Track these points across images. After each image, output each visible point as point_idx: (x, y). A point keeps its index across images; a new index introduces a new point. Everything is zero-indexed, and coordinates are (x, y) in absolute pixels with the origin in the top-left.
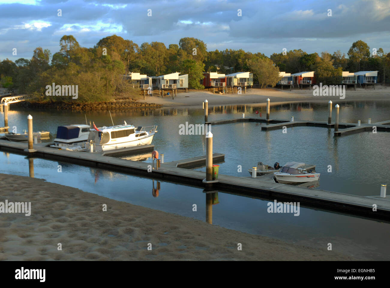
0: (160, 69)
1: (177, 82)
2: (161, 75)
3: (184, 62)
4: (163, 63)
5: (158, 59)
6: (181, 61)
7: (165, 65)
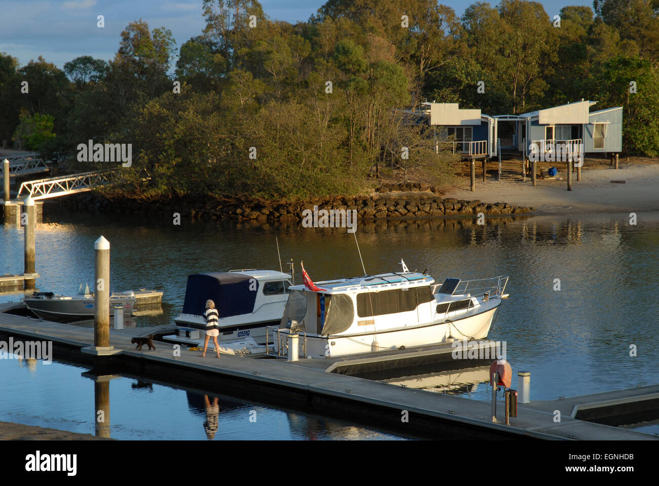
0: (528, 88)
1: (585, 133)
2: (528, 111)
3: (608, 65)
4: (537, 69)
5: (522, 56)
6: (599, 63)
7: (545, 78)
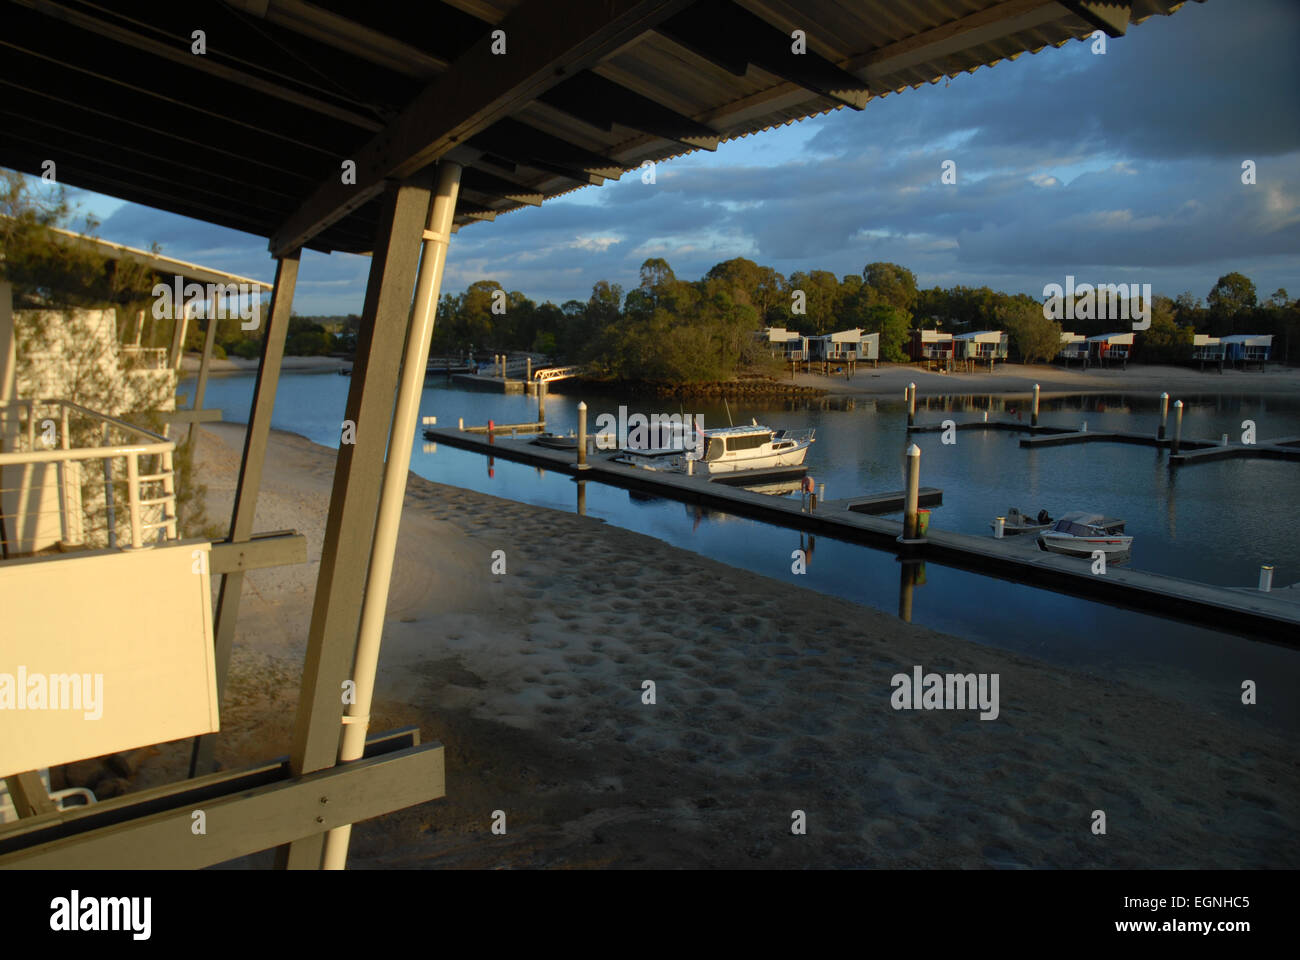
0: (826, 321)
1: (858, 348)
2: (825, 334)
3: (871, 309)
4: (830, 310)
5: (822, 302)
6: (866, 308)
7: (835, 315)
